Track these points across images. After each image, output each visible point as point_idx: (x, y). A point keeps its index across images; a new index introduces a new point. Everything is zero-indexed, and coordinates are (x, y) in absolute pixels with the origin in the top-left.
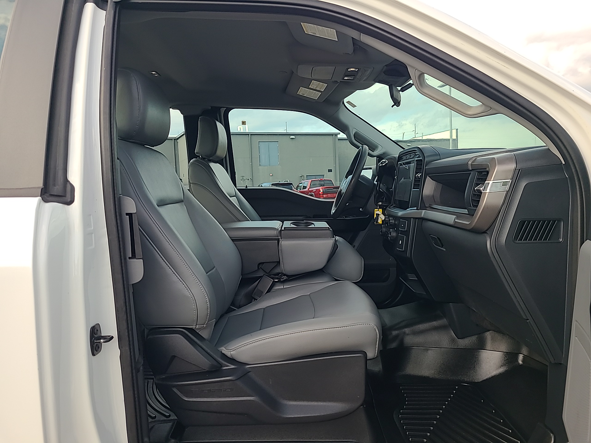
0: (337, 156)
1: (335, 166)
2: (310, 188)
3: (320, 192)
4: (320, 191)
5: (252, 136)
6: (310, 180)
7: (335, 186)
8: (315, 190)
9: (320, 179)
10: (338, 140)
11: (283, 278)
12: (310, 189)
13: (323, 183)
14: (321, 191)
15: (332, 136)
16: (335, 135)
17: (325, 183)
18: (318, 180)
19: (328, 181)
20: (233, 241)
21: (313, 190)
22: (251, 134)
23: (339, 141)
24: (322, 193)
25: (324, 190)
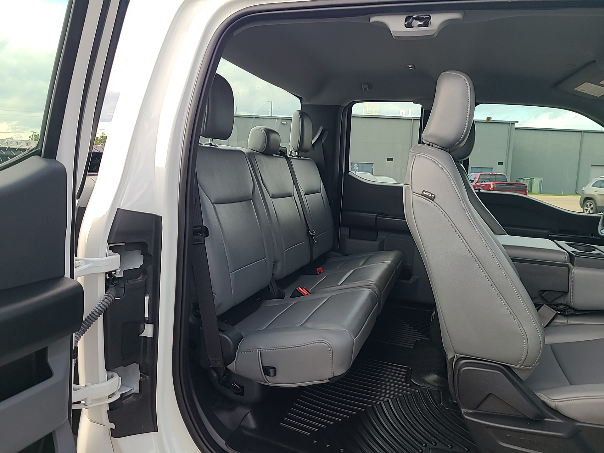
0: (511, 147)
1: (508, 159)
2: (477, 182)
3: (491, 188)
4: (490, 186)
5: (415, 121)
6: (480, 173)
7: (509, 182)
8: (484, 185)
9: (491, 173)
10: (515, 129)
11: (569, 312)
12: (478, 184)
13: (494, 177)
14: (492, 186)
15: (508, 124)
16: (512, 123)
17: (497, 178)
18: (489, 174)
19: (501, 176)
20: (513, 260)
21: (481, 185)
22: (414, 119)
23: (517, 130)
24: (492, 188)
25: (495, 185)
